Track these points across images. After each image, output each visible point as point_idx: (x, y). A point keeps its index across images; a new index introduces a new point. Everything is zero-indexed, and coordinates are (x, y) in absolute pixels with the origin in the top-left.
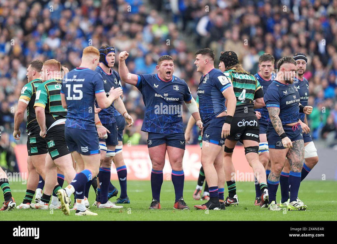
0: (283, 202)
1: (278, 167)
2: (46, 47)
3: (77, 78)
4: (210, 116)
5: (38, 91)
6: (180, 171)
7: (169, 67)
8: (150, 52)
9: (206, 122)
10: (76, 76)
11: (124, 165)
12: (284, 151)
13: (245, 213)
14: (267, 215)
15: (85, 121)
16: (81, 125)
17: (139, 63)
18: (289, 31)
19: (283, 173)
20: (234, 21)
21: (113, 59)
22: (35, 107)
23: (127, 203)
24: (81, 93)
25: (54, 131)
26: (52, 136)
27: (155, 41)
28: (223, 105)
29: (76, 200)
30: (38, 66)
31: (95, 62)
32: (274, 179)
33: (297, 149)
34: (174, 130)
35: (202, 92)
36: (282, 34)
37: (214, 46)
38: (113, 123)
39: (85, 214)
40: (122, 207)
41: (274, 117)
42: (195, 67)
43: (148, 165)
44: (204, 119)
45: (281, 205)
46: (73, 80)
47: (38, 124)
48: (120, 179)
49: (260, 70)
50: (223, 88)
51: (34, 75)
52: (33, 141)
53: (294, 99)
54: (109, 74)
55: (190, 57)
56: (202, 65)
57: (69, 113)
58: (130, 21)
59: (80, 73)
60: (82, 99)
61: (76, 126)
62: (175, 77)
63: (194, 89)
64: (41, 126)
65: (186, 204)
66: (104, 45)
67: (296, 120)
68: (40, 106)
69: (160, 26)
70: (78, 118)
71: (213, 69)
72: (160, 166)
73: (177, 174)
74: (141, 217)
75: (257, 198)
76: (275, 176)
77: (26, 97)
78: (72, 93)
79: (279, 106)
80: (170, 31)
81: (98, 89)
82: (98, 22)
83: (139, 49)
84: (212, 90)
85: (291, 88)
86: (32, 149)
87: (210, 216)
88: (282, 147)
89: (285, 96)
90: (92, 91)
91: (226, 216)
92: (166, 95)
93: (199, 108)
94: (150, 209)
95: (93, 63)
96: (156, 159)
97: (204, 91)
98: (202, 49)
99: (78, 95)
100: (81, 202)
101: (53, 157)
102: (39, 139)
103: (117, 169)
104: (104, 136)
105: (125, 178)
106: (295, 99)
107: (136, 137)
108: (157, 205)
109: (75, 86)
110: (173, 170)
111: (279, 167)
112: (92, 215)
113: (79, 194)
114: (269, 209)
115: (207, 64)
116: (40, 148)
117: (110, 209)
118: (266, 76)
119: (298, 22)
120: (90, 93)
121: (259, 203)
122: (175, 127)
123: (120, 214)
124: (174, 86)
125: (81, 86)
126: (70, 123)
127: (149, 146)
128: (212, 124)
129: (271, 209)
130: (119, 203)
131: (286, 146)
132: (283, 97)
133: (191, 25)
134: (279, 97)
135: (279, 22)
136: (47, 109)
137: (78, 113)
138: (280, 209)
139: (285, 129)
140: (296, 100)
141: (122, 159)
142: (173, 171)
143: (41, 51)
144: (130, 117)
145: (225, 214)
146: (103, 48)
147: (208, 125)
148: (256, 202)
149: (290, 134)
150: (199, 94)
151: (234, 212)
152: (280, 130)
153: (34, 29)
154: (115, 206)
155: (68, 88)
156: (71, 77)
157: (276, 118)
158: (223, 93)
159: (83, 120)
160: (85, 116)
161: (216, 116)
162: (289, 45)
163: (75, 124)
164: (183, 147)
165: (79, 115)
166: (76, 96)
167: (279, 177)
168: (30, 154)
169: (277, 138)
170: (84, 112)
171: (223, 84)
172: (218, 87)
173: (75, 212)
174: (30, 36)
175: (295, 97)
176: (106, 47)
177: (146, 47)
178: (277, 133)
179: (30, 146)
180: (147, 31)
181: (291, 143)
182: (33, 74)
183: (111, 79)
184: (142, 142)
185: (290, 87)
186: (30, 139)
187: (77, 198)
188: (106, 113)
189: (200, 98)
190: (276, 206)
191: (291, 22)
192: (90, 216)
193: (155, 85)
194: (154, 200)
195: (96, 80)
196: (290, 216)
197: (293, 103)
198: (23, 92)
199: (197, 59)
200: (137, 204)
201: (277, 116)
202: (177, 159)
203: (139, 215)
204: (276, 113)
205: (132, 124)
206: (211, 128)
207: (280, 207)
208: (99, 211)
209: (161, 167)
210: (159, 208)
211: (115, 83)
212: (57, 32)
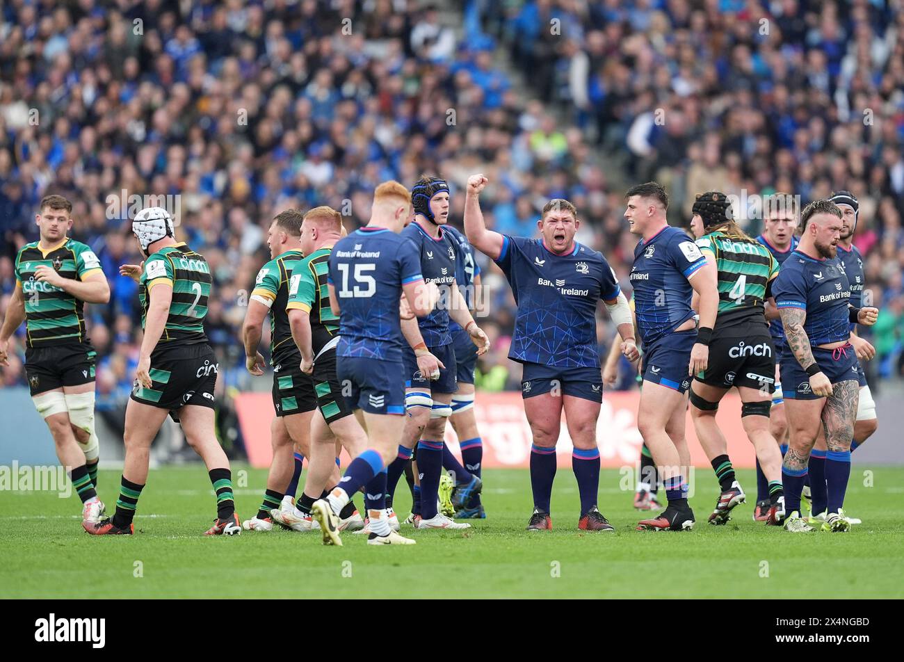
0: (815, 513)
1: (805, 438)
2: (302, 181)
3: (361, 251)
4: (661, 328)
5: (296, 276)
6: (590, 450)
7: (560, 225)
8: (527, 192)
9: (652, 342)
10: (360, 246)
11: (477, 437)
12: (817, 404)
13: (734, 538)
14: (782, 542)
15: (382, 343)
16: (373, 350)
17: (504, 214)
18: (827, 145)
19: (816, 452)
20: (708, 124)
21: (446, 207)
22: (289, 310)
23: (479, 517)
24: (372, 282)
25: (328, 362)
26: (325, 372)
27: (537, 168)
28: (688, 304)
29: (369, 511)
30: (292, 224)
31: (401, 215)
32: (795, 466)
33: (839, 400)
34: (578, 359)
35: (644, 278)
36: (811, 151)
37: (666, 177)
38: (446, 346)
39: (388, 542)
40: (469, 526)
41: (792, 329)
42: (624, 223)
43: (524, 435)
44: (647, 334)
45: (811, 520)
46: (353, 255)
47: (295, 347)
48: (467, 466)
49: (767, 228)
50: (691, 269)
51: (283, 243)
52: (286, 384)
53: (837, 292)
54: (436, 238)
55: (614, 202)
56: (643, 219)
57: (345, 326)
58: (485, 125)
59: (368, 239)
60: (374, 296)
61: (361, 353)
62: (581, 246)
63: (623, 271)
64: (303, 350)
65: (605, 520)
66: (427, 176)
67: (841, 337)
68: (299, 308)
69: (548, 135)
70: (366, 335)
71: (666, 228)
72: (550, 438)
73: (583, 456)
74: (508, 548)
75: (760, 502)
76: (797, 459)
77: (265, 291)
78: (352, 283)
79: (805, 305)
80: (570, 145)
81: (411, 274)
82: (415, 128)
83: (504, 184)
84: (666, 273)
85: (830, 266)
86: (285, 401)
87: (659, 544)
88: (811, 396)
89: (818, 285)
90: (395, 280)
91: (693, 544)
92: (560, 283)
93: (636, 311)
94: (528, 529)
95: (397, 217)
96: (541, 423)
97: (647, 275)
98: (640, 185)
99: (364, 286)
100: (378, 516)
101: (327, 417)
102: (299, 377)
103: (462, 445)
104: (432, 375)
105: (478, 464)
106: (840, 291)
107: (498, 375)
108: (544, 521)
109: (359, 268)
110: (574, 448)
111: (807, 440)
112: (403, 543)
113: (374, 498)
114: (786, 528)
115: (652, 216)
116: (303, 399)
117: (443, 530)
118: (780, 242)
119: (847, 125)
120: (392, 283)
121: (765, 515)
122: (581, 354)
123: (464, 540)
124: (578, 265)
125: (372, 267)
126: (349, 347)
127: (525, 396)
128: (665, 345)
129: (790, 528)
130: (461, 518)
131: (820, 393)
132: (814, 286)
133: (614, 132)
134: (805, 286)
135: (804, 125)
136: (314, 314)
137: (365, 325)
138: (810, 528)
139: (816, 355)
140: (842, 294)
141: (473, 424)
142: (576, 450)
143: (292, 191)
144: (481, 333)
145: (691, 541)
146: (424, 183)
147: (658, 347)
148: (759, 513)
149: (828, 368)
150: (634, 282)
151: (709, 536)
152: (805, 357)
153: (276, 142)
154: (452, 523)
155: (342, 271)
156: (351, 249)
157: (797, 332)
158: (689, 278)
159: (377, 340)
160: (383, 331)
161: (673, 328)
162: (827, 175)
163: (359, 349)
164: (598, 399)
165: (368, 329)
166: (360, 290)
167: (806, 460)
168: (281, 413)
169: (799, 376)
170: (379, 323)
171: (691, 260)
172: (680, 266)
173: (368, 536)
174: (267, 157)
175: (839, 287)
176: (429, 180)
177: (517, 180)
178: (800, 362)
179: (278, 396)
180: (520, 145)
181: (830, 386)
182: (282, 241)
183: (442, 249)
184: (509, 386)
185: (827, 266)
186: (278, 380)
187: (370, 509)
188: (431, 324)
189: (637, 291)
190: (802, 521)
191: (831, 124)
192: (398, 545)
193: (537, 259)
194: (537, 511)
195: (403, 256)
196: (831, 543)
197: (836, 300)
198: (259, 281)
199: (630, 206)
200: (502, 518)
201: (799, 327)
202: (583, 423)
203: (504, 544)
204: (797, 321)
205: (487, 348)
206: (664, 353)
207: (810, 525)
208: (420, 534)
209: (552, 439)
210: (547, 527)
211: (451, 257)
212: (326, 149)
